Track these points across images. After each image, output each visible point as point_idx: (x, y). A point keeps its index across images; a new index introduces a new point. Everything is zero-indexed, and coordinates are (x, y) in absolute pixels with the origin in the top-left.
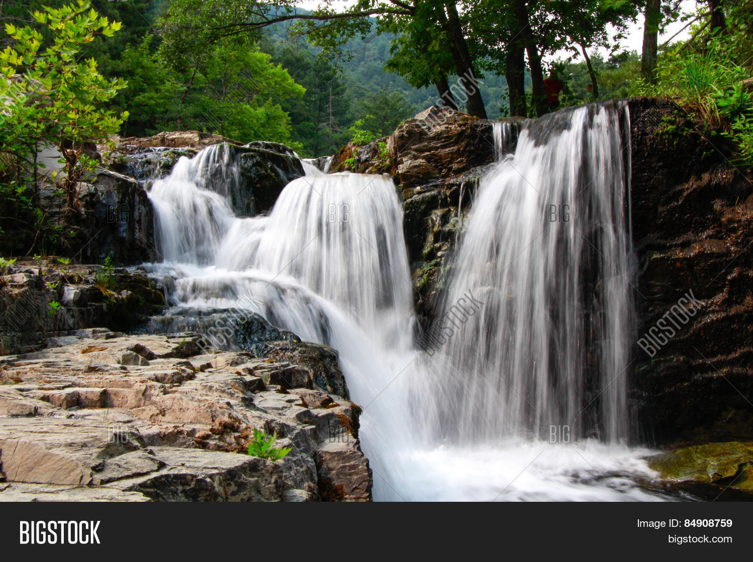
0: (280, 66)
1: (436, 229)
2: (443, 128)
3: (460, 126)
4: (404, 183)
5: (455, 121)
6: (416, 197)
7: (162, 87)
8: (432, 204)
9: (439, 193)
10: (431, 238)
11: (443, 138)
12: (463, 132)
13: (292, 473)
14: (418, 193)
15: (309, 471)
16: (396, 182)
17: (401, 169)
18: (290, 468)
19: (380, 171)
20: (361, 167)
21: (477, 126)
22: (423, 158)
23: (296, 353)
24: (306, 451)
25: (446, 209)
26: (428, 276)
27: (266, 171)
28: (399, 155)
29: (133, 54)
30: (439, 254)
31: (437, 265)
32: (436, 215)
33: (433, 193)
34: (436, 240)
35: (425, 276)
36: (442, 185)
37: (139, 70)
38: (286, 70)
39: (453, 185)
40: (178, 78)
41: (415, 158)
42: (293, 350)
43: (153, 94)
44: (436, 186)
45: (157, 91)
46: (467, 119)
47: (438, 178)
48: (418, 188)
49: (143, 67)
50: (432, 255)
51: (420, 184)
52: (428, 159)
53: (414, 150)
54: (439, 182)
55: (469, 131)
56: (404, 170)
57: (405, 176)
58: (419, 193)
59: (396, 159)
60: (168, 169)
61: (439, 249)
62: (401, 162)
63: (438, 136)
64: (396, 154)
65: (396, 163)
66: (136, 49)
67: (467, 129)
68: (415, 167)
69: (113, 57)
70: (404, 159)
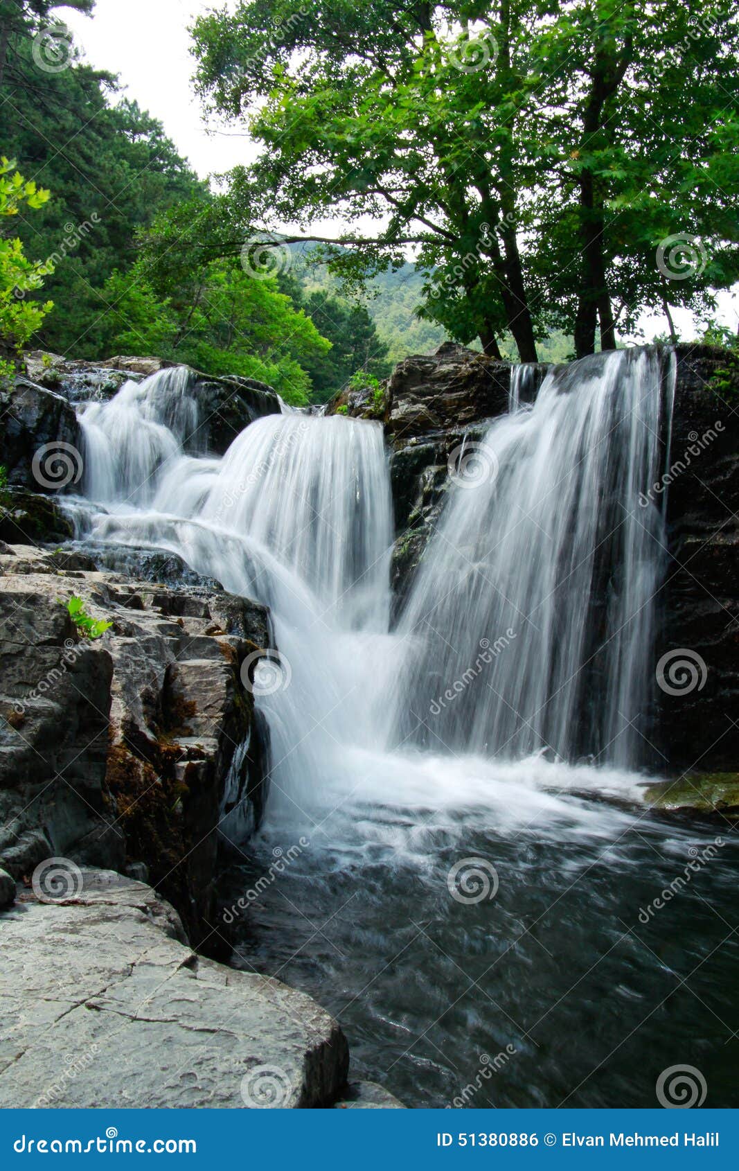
0: (302, 312)
1: (426, 488)
2: (451, 367)
3: (472, 366)
4: (395, 432)
5: (467, 360)
6: (408, 449)
7: (150, 327)
8: (426, 458)
9: (437, 446)
10: (420, 500)
11: (451, 379)
12: (475, 373)
13: (128, 671)
14: (411, 445)
15: (151, 676)
16: (387, 431)
17: (396, 414)
18: (127, 666)
19: (372, 416)
20: (354, 412)
21: (491, 368)
22: (425, 403)
23: (213, 600)
24: (157, 658)
25: (444, 466)
26: (410, 545)
27: (231, 406)
28: (395, 397)
29: (119, 282)
30: (427, 519)
31: (425, 532)
32: (430, 472)
33: (429, 445)
34: (425, 503)
35: (406, 546)
36: (443, 438)
37: (125, 303)
38: (309, 318)
39: (454, 437)
40: (171, 317)
41: (414, 402)
42: (210, 596)
43: (139, 334)
44: (435, 439)
45: (145, 330)
46: (483, 359)
47: (439, 429)
48: (413, 440)
49: (129, 300)
50: (418, 521)
51: (416, 435)
52: (431, 405)
53: (414, 392)
54: (439, 434)
55: (482, 373)
56: (399, 416)
57: (399, 424)
58: (413, 445)
59: (390, 403)
60: (110, 392)
61: (427, 514)
62: (396, 406)
63: (444, 378)
64: (391, 397)
65: (390, 406)
66: (124, 277)
67: (480, 370)
68: (413, 413)
69: (93, 284)
70: (400, 403)
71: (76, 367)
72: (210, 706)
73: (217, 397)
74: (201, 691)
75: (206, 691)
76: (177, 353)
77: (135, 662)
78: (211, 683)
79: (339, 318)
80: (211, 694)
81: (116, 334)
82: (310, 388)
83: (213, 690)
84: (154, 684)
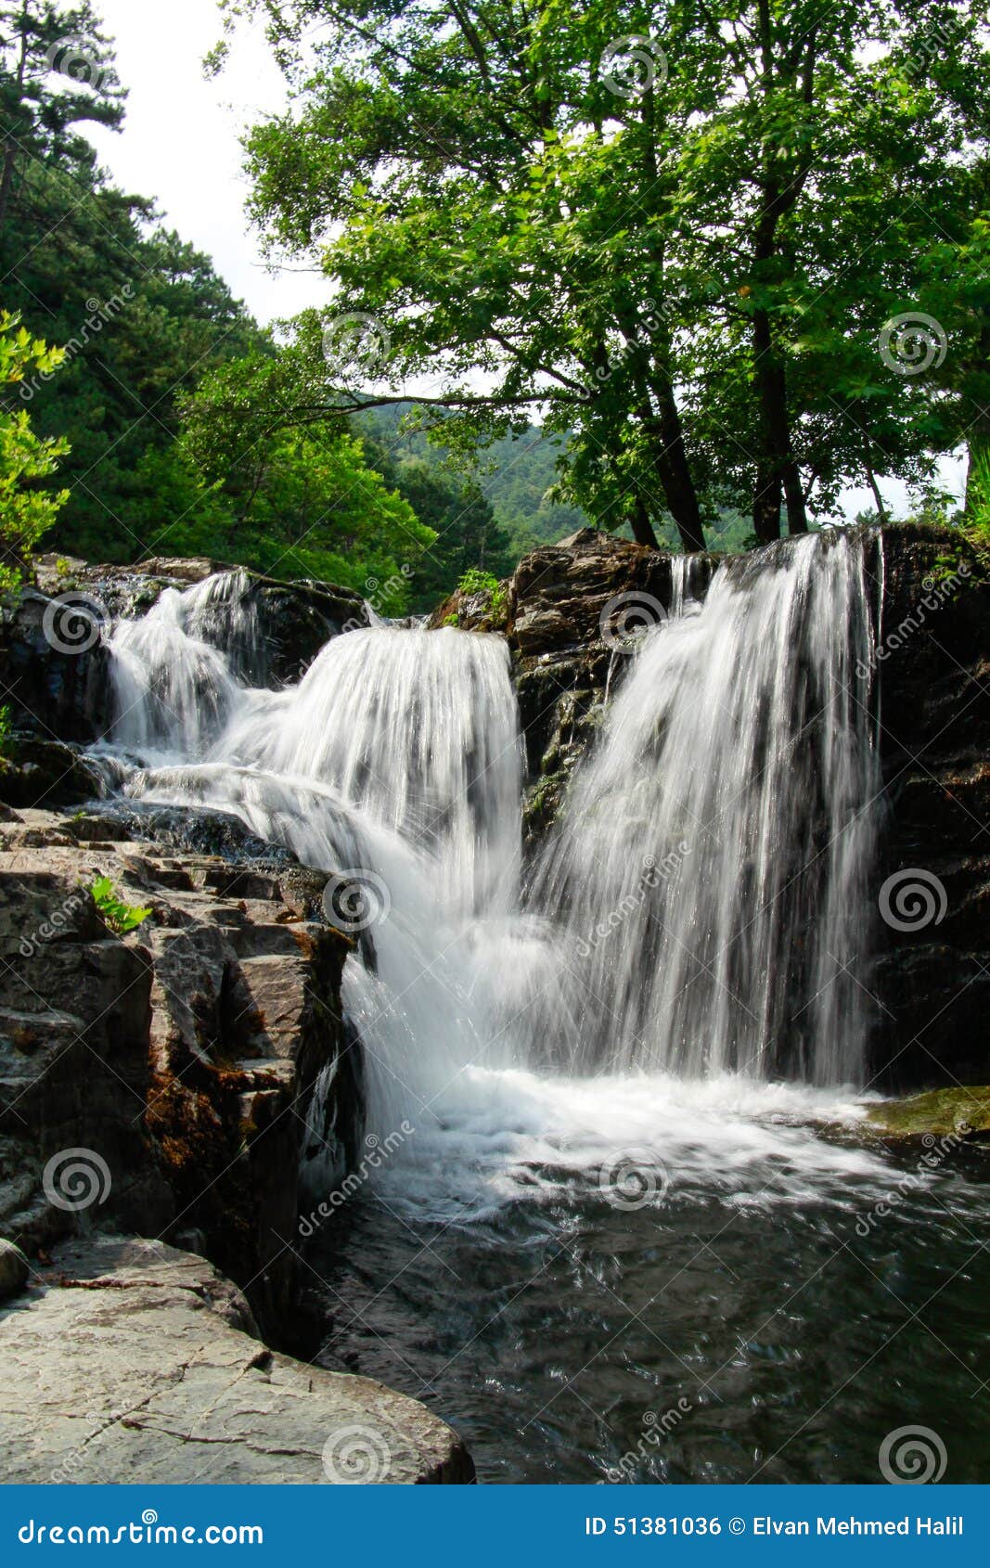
0: (397, 493)
1: (564, 721)
2: (592, 560)
3: (620, 559)
4: (524, 647)
5: (614, 551)
6: (539, 670)
7: (198, 518)
8: (565, 679)
9: (577, 665)
10: (556, 737)
11: (593, 577)
12: (624, 568)
13: (174, 973)
14: (544, 663)
15: (205, 981)
16: (513, 645)
17: (521, 624)
18: (172, 966)
19: (489, 628)
20: (466, 623)
21: (646, 561)
22: (559, 608)
23: (285, 876)
24: (211, 955)
25: (586, 691)
26: (545, 796)
27: (304, 619)
28: (520, 602)
29: (156, 461)
30: (567, 761)
31: (564, 778)
32: (568, 699)
33: (567, 663)
34: (564, 740)
35: (539, 797)
36: (585, 653)
37: (164, 489)
38: (406, 501)
39: (599, 652)
40: (224, 505)
41: (545, 608)
42: (282, 870)
43: (183, 527)
44: (575, 655)
45: (191, 523)
46: (634, 549)
47: (579, 643)
48: (546, 657)
49: (170, 484)
50: (556, 763)
51: (549, 651)
52: (566, 611)
53: (545, 595)
54: (580, 648)
55: (633, 567)
56: (525, 627)
57: (524, 635)
58: (545, 664)
59: (514, 609)
60: (145, 604)
61: (565, 754)
62: (522, 614)
63: (586, 575)
64: (515, 602)
65: (514, 614)
66: (162, 454)
67: (631, 564)
68: (544, 622)
69: (122, 466)
70: (526, 610)
71: (100, 574)
72: (283, 1018)
73: (285, 608)
74: (270, 997)
75: (278, 997)
76: (233, 551)
77: (183, 961)
78: (284, 987)
79: (445, 500)
80: (284, 1001)
81: (153, 528)
82: (408, 593)
83: (288, 996)
84: (209, 990)
